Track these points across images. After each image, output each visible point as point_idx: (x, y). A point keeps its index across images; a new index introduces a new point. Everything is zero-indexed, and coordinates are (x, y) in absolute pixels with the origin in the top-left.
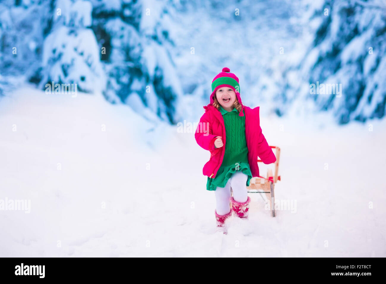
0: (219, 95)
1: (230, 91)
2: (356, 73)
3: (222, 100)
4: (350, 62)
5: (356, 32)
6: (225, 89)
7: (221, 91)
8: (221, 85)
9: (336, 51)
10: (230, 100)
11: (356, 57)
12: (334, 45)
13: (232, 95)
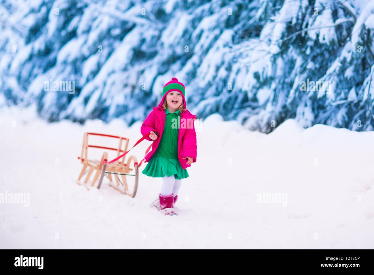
0: (169, 97)
1: (180, 96)
2: (70, 74)
3: (171, 102)
4: (65, 63)
5: (73, 34)
6: (175, 93)
7: (172, 94)
8: (172, 89)
9: (48, 50)
10: (178, 103)
11: (71, 59)
12: (46, 44)
13: (180, 99)
